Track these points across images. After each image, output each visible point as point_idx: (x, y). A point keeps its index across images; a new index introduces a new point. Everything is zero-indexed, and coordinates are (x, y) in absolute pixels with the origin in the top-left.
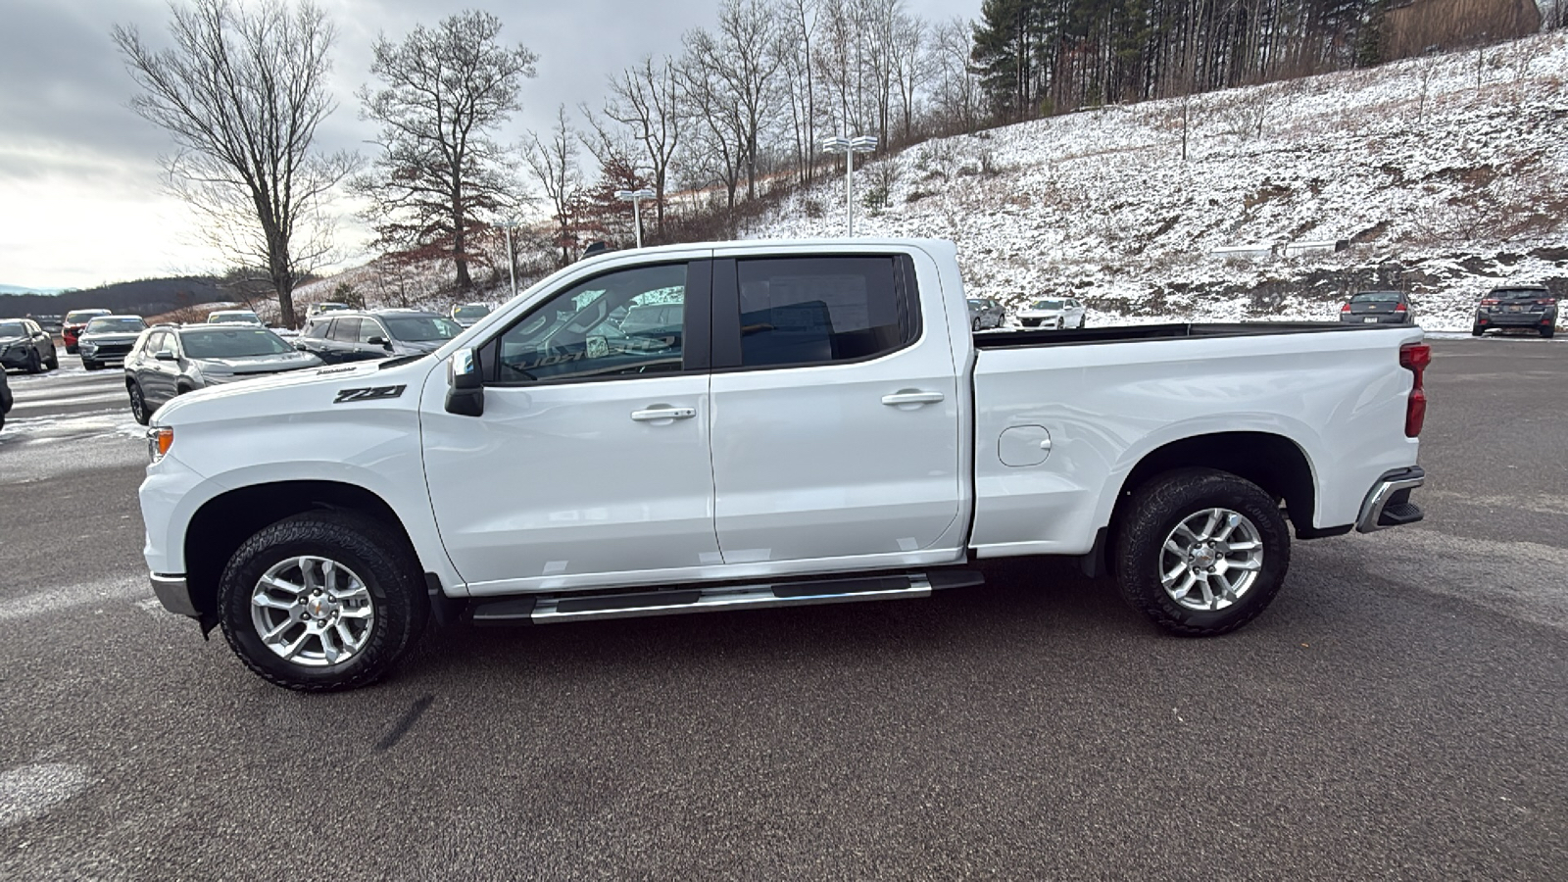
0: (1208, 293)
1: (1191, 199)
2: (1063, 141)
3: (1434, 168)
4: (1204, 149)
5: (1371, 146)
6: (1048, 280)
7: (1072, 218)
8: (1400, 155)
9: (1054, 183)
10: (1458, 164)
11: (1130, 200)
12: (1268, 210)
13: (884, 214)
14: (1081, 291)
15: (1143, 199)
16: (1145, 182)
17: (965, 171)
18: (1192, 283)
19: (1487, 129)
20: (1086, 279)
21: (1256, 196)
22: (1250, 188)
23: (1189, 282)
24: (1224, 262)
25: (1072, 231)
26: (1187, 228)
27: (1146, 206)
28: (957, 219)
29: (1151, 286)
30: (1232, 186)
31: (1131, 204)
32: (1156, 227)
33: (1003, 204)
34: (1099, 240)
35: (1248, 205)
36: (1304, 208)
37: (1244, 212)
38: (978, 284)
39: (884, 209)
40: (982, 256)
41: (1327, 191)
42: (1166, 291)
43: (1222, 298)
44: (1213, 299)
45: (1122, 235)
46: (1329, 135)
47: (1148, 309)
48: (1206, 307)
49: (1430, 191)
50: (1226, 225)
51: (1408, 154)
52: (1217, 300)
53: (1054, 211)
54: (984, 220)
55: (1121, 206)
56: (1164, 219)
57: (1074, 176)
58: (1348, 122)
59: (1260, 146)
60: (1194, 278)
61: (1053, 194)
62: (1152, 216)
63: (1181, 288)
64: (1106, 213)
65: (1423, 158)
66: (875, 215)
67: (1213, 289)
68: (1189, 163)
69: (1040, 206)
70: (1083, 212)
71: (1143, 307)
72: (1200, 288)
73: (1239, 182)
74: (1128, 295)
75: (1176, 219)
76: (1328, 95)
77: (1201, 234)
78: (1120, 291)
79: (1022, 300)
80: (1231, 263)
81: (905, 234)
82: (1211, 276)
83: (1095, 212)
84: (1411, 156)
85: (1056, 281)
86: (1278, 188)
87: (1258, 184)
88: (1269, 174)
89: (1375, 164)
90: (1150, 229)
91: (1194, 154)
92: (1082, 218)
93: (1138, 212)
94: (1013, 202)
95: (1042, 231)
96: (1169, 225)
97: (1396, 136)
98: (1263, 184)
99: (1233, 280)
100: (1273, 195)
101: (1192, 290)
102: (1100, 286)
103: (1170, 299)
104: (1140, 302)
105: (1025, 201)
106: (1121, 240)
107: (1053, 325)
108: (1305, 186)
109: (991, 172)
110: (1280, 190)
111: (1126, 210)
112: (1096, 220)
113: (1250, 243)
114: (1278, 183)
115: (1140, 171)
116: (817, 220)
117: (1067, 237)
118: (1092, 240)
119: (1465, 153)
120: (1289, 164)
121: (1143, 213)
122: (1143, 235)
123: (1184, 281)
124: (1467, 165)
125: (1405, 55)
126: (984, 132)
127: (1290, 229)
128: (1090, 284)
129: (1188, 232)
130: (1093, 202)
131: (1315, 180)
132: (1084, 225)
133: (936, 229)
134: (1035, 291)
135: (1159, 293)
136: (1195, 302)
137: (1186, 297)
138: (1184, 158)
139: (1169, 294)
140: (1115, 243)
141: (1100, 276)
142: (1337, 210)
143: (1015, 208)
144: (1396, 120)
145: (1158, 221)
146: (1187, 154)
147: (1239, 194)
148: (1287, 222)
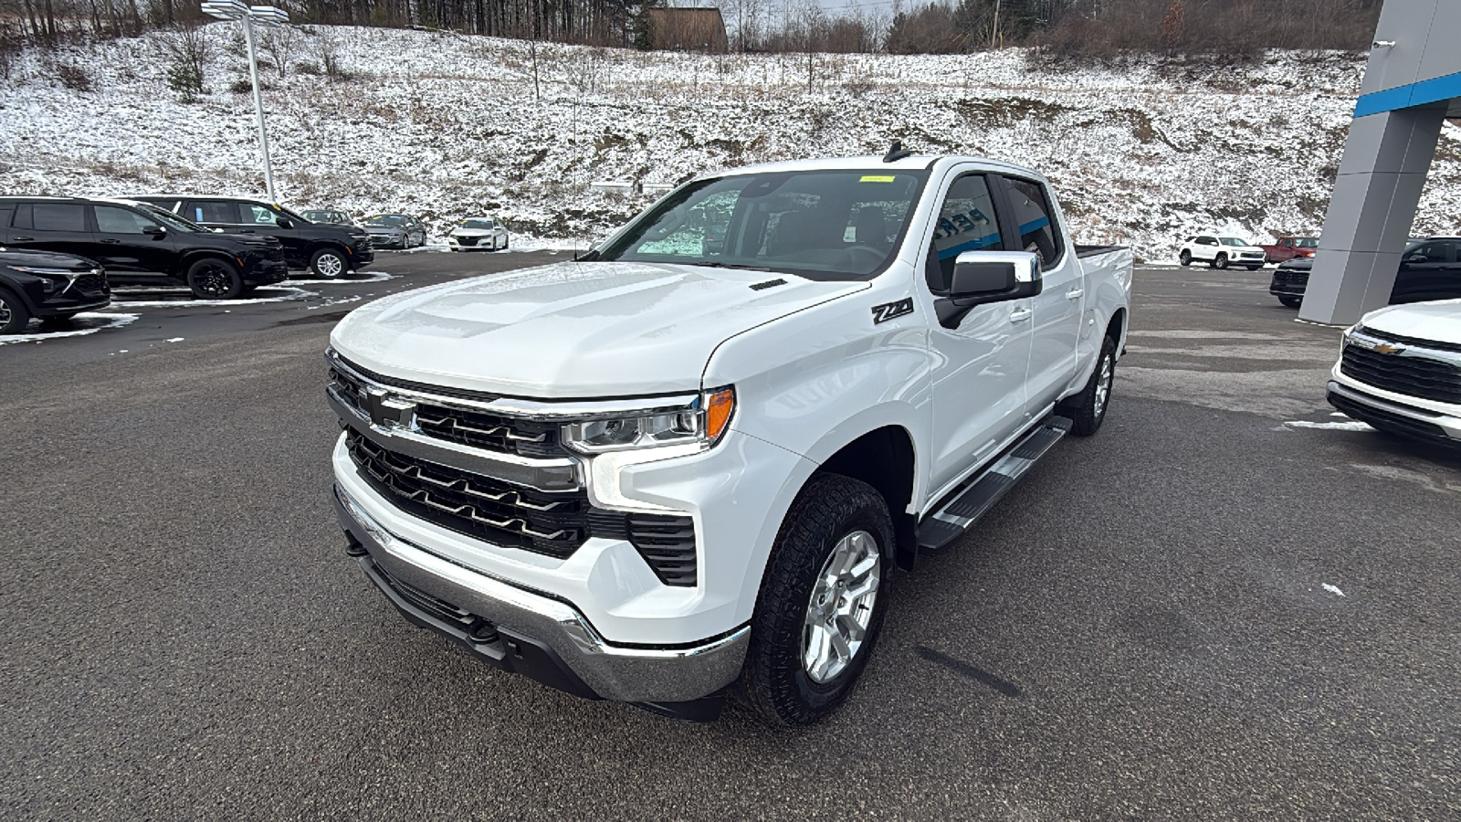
0: (599, 220)
1: (553, 136)
2: (405, 56)
3: (710, 138)
4: (553, 92)
5: (670, 113)
6: (455, 199)
7: (447, 139)
8: (688, 125)
9: (419, 100)
10: (722, 137)
11: (500, 129)
12: (613, 154)
13: (201, 102)
14: (491, 212)
15: (511, 130)
16: (508, 114)
17: (304, 69)
18: (584, 210)
19: (732, 115)
20: (493, 201)
21: (603, 141)
22: (597, 134)
23: (581, 209)
24: (604, 194)
25: (451, 152)
26: (557, 162)
27: (516, 137)
28: (312, 123)
29: (553, 212)
30: (583, 130)
31: (501, 133)
32: (530, 158)
33: (365, 113)
34: (480, 164)
35: (599, 148)
36: (638, 156)
37: (596, 154)
38: (376, 198)
39: (200, 96)
40: (355, 168)
41: (651, 143)
42: (567, 216)
43: (610, 225)
44: (604, 225)
45: (501, 161)
46: (641, 100)
47: (555, 232)
48: (602, 232)
49: (712, 154)
50: (587, 162)
51: (693, 124)
52: (607, 226)
53: (426, 130)
54: (346, 128)
55: (492, 134)
56: (535, 151)
57: (439, 96)
58: (652, 91)
59: (595, 99)
60: (584, 206)
61: (418, 111)
62: (523, 147)
63: (577, 215)
64: (479, 139)
65: (702, 129)
66: (190, 102)
67: (602, 217)
68: (543, 103)
69: (409, 121)
70: (457, 135)
71: (551, 230)
72: (591, 215)
73: (587, 127)
74: (535, 218)
75: (544, 152)
76: (624, 66)
77: (568, 169)
78: (526, 215)
79: (433, 218)
80: (609, 196)
81: (241, 131)
82: (597, 206)
83: (468, 136)
84: (695, 127)
85: (464, 201)
86: (616, 136)
87: (602, 131)
88: (608, 124)
89: (676, 129)
90: (525, 159)
91: (546, 96)
92: (457, 140)
93: (510, 141)
94: (378, 112)
95: (419, 148)
96: (540, 156)
97: (683, 109)
98: (605, 132)
99: (615, 210)
100: (614, 142)
101: (585, 217)
102: (507, 209)
103: (571, 223)
104: (547, 225)
105: (389, 112)
106: (501, 166)
107: (489, 244)
108: (635, 138)
109: (336, 75)
110: (619, 139)
111: (498, 138)
112: (471, 143)
113: (608, 180)
114: (615, 132)
115: (502, 103)
116: (86, 95)
117: (446, 158)
118: (473, 164)
119: (724, 129)
120: (621, 119)
121: (513, 145)
122: (520, 164)
123: (577, 209)
124: (727, 139)
125: (664, 48)
126: (307, 26)
127: (633, 172)
128: (497, 206)
129: (558, 165)
130: (464, 126)
131: (640, 134)
132: (461, 148)
133: (286, 130)
134: (445, 210)
135: (560, 217)
136: (591, 227)
137: (583, 222)
138: (538, 98)
139: (569, 219)
140: (496, 169)
141: (504, 198)
142: (660, 160)
143: (381, 120)
144: (681, 96)
145: (530, 153)
146: (540, 95)
147: (590, 138)
148: (629, 166)
